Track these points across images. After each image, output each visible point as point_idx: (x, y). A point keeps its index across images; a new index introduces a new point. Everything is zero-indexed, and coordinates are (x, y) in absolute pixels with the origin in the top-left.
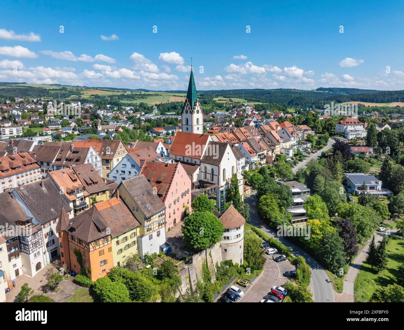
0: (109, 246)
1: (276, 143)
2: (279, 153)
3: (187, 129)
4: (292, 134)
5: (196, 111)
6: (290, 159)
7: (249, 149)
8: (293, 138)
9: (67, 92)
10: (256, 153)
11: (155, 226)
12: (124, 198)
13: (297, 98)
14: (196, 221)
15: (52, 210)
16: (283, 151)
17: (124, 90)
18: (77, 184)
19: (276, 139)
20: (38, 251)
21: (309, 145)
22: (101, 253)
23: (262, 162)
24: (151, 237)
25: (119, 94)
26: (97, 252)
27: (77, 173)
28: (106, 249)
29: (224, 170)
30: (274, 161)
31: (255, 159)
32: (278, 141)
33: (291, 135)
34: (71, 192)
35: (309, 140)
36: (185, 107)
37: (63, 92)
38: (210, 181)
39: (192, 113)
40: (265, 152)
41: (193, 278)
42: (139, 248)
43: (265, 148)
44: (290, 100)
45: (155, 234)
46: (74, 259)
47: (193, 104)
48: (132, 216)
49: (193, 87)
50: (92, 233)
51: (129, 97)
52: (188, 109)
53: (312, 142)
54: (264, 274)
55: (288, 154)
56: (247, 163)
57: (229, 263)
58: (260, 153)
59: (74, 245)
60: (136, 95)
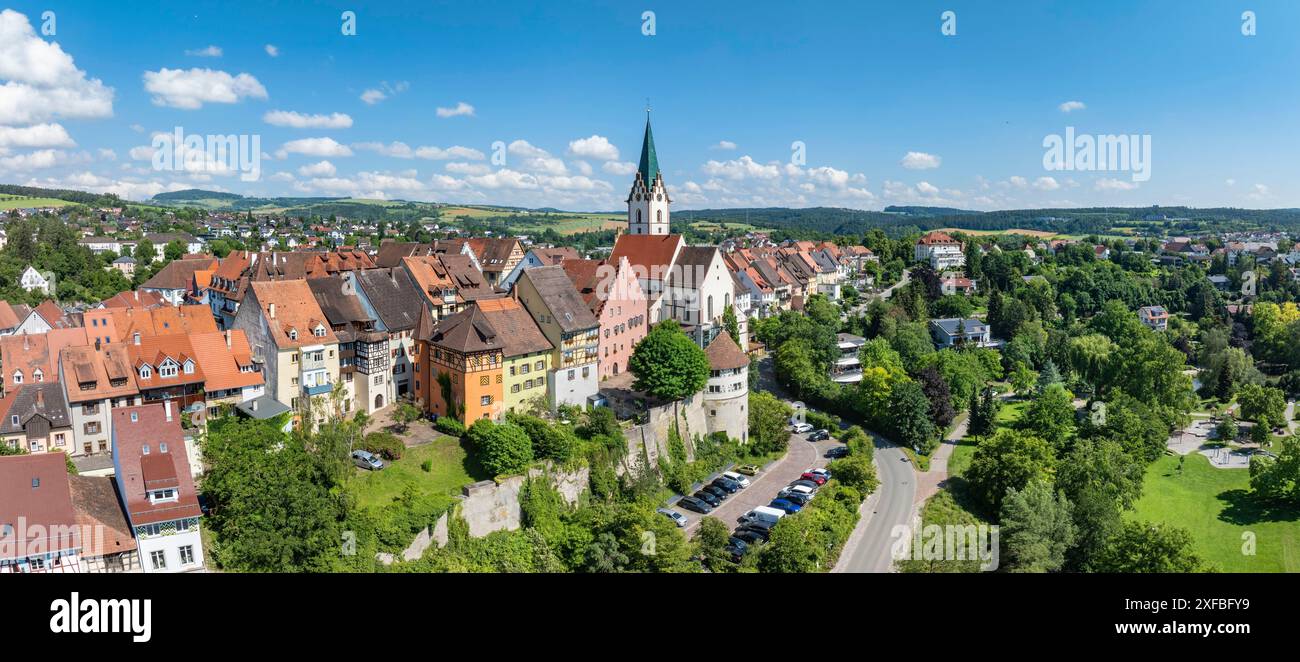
0: (497, 372)
1: (809, 273)
2: (815, 293)
3: (639, 230)
4: (838, 259)
5: (655, 196)
6: (836, 303)
7: (758, 280)
8: (840, 267)
9: (416, 212)
10: (772, 287)
11: (579, 355)
12: (525, 301)
13: (850, 223)
14: (658, 343)
15: (405, 314)
16: (823, 289)
17: (516, 210)
18: (446, 281)
19: (809, 266)
20: (380, 373)
21: (870, 280)
22: (485, 381)
23: (784, 308)
24: (571, 376)
25: (507, 215)
26: (477, 376)
27: (447, 265)
28: (492, 375)
29: (710, 298)
30: (807, 305)
31: (770, 298)
32: (813, 270)
33: (836, 262)
34: (436, 293)
35: (870, 272)
36: (636, 189)
37: (409, 211)
38: (683, 322)
39: (648, 199)
40: (789, 288)
41: (651, 448)
42: (550, 393)
43: (788, 280)
44: (837, 226)
45: (579, 371)
46: (436, 390)
47: (651, 183)
48: (539, 333)
49: (650, 150)
50: (471, 343)
51: (524, 221)
52: (640, 192)
53: (874, 275)
54: (788, 459)
55: (832, 295)
56: (754, 305)
57: (720, 437)
58: (780, 289)
59: (439, 366)
60: (539, 216)
